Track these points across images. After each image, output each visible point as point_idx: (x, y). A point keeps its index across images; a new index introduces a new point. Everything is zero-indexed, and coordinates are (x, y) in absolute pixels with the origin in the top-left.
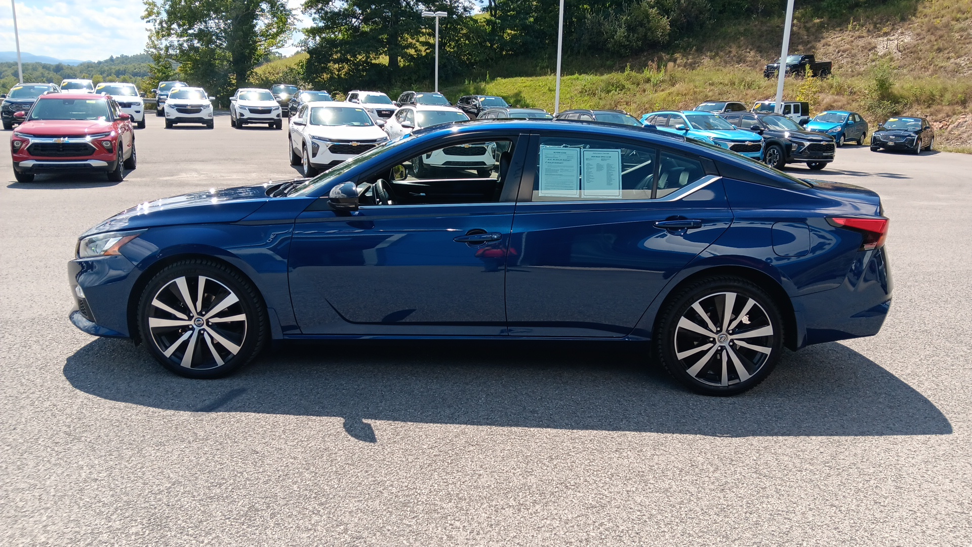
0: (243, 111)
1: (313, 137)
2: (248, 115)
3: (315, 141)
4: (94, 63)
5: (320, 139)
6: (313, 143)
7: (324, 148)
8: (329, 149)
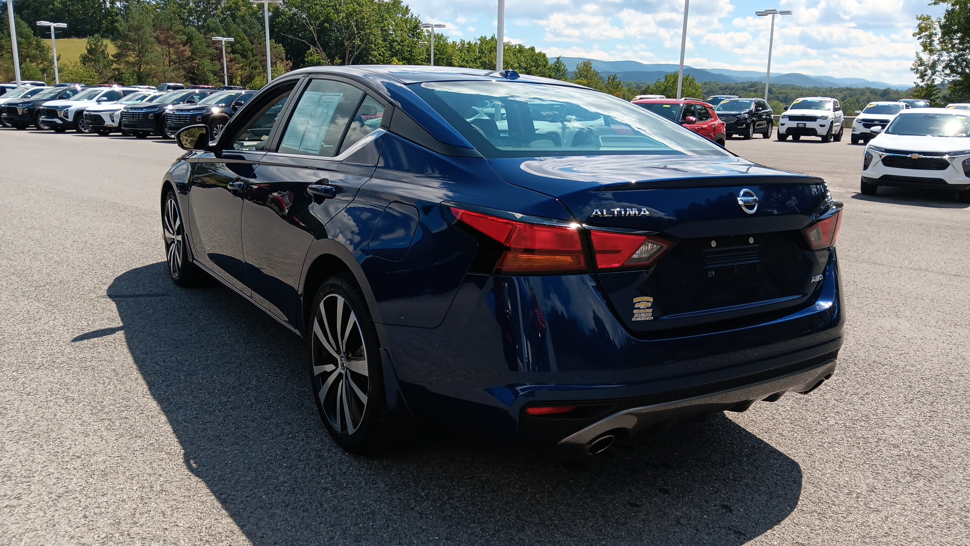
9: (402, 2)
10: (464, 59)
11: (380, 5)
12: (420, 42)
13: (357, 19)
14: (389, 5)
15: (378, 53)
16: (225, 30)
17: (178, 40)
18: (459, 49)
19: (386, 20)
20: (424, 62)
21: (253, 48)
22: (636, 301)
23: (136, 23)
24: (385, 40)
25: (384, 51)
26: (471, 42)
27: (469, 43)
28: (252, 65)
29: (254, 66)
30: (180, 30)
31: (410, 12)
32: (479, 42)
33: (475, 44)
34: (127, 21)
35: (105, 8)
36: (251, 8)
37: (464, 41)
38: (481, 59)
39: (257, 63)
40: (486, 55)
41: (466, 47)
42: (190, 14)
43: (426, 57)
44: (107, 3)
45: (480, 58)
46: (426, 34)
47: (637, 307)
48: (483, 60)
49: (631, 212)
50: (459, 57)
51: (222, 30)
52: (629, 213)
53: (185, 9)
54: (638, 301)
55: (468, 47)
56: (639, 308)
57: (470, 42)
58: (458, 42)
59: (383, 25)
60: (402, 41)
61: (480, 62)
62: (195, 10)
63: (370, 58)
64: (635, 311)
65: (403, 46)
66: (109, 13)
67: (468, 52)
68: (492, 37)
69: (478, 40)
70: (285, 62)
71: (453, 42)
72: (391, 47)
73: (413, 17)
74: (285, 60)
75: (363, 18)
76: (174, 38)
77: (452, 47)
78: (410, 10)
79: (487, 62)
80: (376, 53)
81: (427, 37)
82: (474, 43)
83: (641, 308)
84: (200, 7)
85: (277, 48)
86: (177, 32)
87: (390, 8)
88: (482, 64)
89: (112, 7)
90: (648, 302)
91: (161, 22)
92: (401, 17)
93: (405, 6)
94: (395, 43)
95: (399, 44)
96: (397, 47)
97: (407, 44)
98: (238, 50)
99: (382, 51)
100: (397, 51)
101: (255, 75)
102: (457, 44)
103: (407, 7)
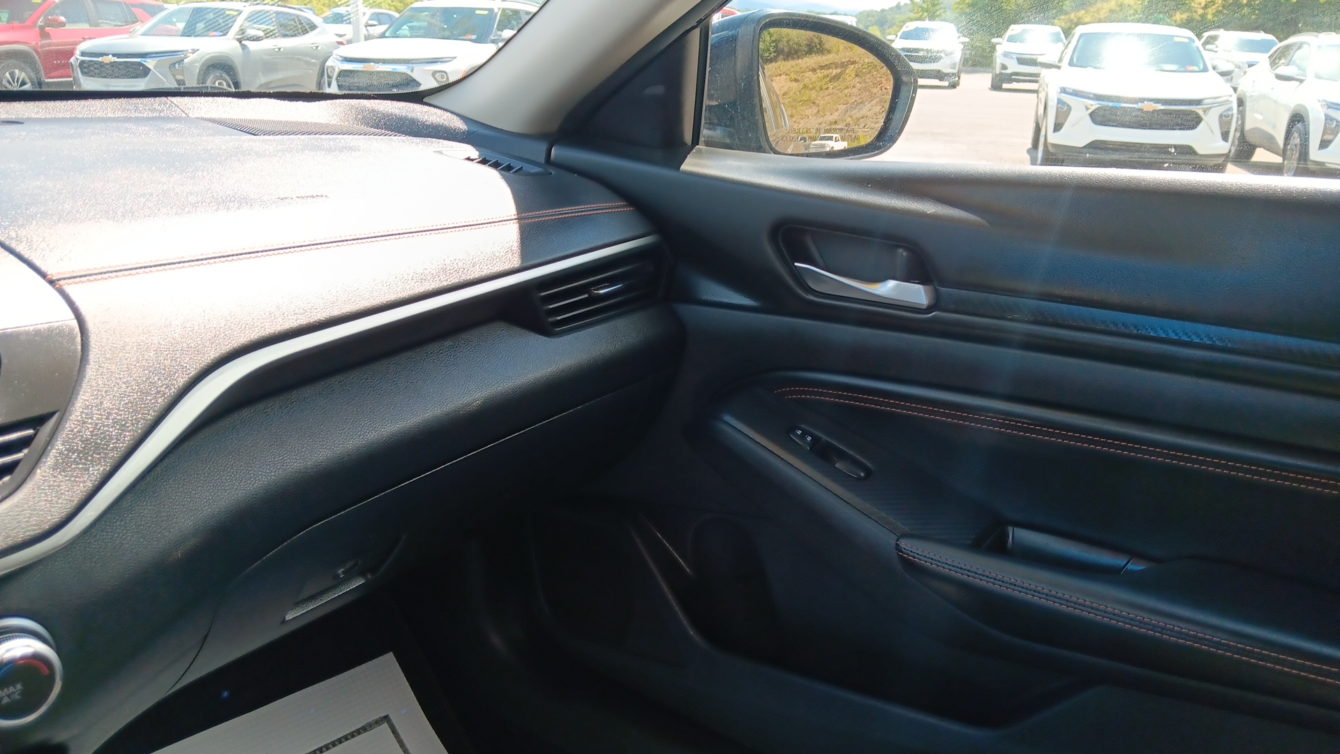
0: (1006, 62)
1: (1064, 91)
2: (1013, 67)
3: (1065, 97)
4: (877, 11)
5: (1076, 93)
6: (1059, 101)
7: (1079, 112)
8: (1091, 115)
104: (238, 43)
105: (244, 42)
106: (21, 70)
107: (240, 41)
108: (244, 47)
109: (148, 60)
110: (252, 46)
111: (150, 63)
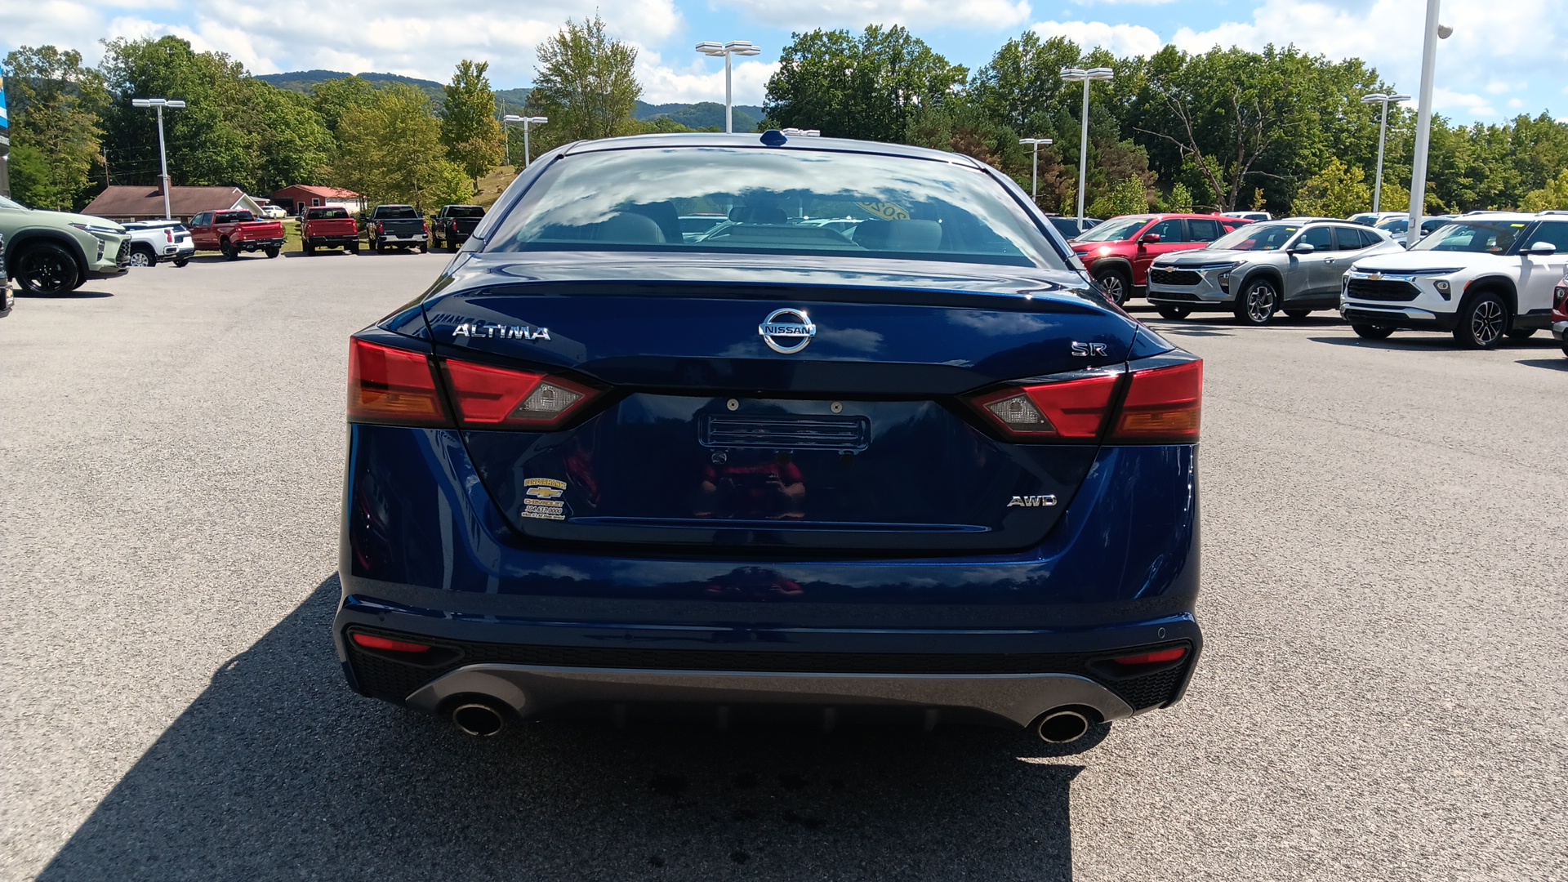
9: (1364, 63)
10: (1479, 156)
11: (1323, 71)
12: (1393, 130)
13: (1277, 98)
14: (1339, 71)
15: (1312, 152)
16: (1057, 128)
17: (984, 147)
18: (1471, 139)
19: (1331, 95)
20: (1399, 163)
21: (1097, 154)
22: (530, 485)
23: (929, 125)
24: (1327, 129)
25: (1323, 148)
26: (1497, 126)
27: (1492, 128)
28: (1093, 181)
29: (1096, 181)
30: (990, 132)
31: (1379, 79)
32: (1513, 125)
33: (1504, 129)
34: (918, 122)
35: (898, 106)
36: (1105, 92)
37: (1482, 125)
38: (1515, 155)
39: (1102, 178)
40: (1526, 147)
41: (1486, 135)
42: (1014, 107)
43: (1401, 156)
44: (901, 99)
45: (1513, 153)
46: (1407, 115)
47: (531, 494)
48: (1519, 156)
49: (516, 332)
50: (1469, 153)
51: (1052, 129)
52: (514, 333)
53: (1007, 100)
54: (534, 484)
55: (1489, 135)
56: (535, 497)
57: (1494, 125)
58: (1470, 127)
59: (1325, 105)
60: (1359, 130)
61: (1514, 161)
62: (1022, 101)
63: (1297, 160)
64: (527, 501)
65: (1359, 138)
66: (902, 114)
67: (1489, 142)
68: (1542, 115)
69: (1513, 121)
70: (1147, 174)
71: (1460, 127)
72: (1337, 140)
73: (1384, 88)
74: (1147, 171)
75: (1290, 94)
76: (979, 144)
77: (1457, 135)
78: (1378, 76)
79: (1528, 161)
80: (1306, 152)
81: (1408, 121)
82: (1502, 128)
83: (539, 496)
84: (1028, 96)
85: (1136, 152)
86: (985, 135)
87: (1341, 75)
88: (1516, 165)
89: (905, 104)
90: (553, 488)
91: (964, 121)
92: (1360, 89)
93: (1370, 70)
94: (1345, 134)
95: (1354, 135)
96: (1349, 140)
97: (1367, 135)
98: (1074, 158)
99: (1319, 149)
100: (1346, 147)
101: (1096, 196)
102: (1468, 130)
103: (1373, 71)
104: (1287, 255)
105: (1294, 255)
106: (1116, 278)
107: (1290, 254)
108: (1293, 260)
109: (1202, 270)
110: (1301, 258)
111: (1202, 273)
